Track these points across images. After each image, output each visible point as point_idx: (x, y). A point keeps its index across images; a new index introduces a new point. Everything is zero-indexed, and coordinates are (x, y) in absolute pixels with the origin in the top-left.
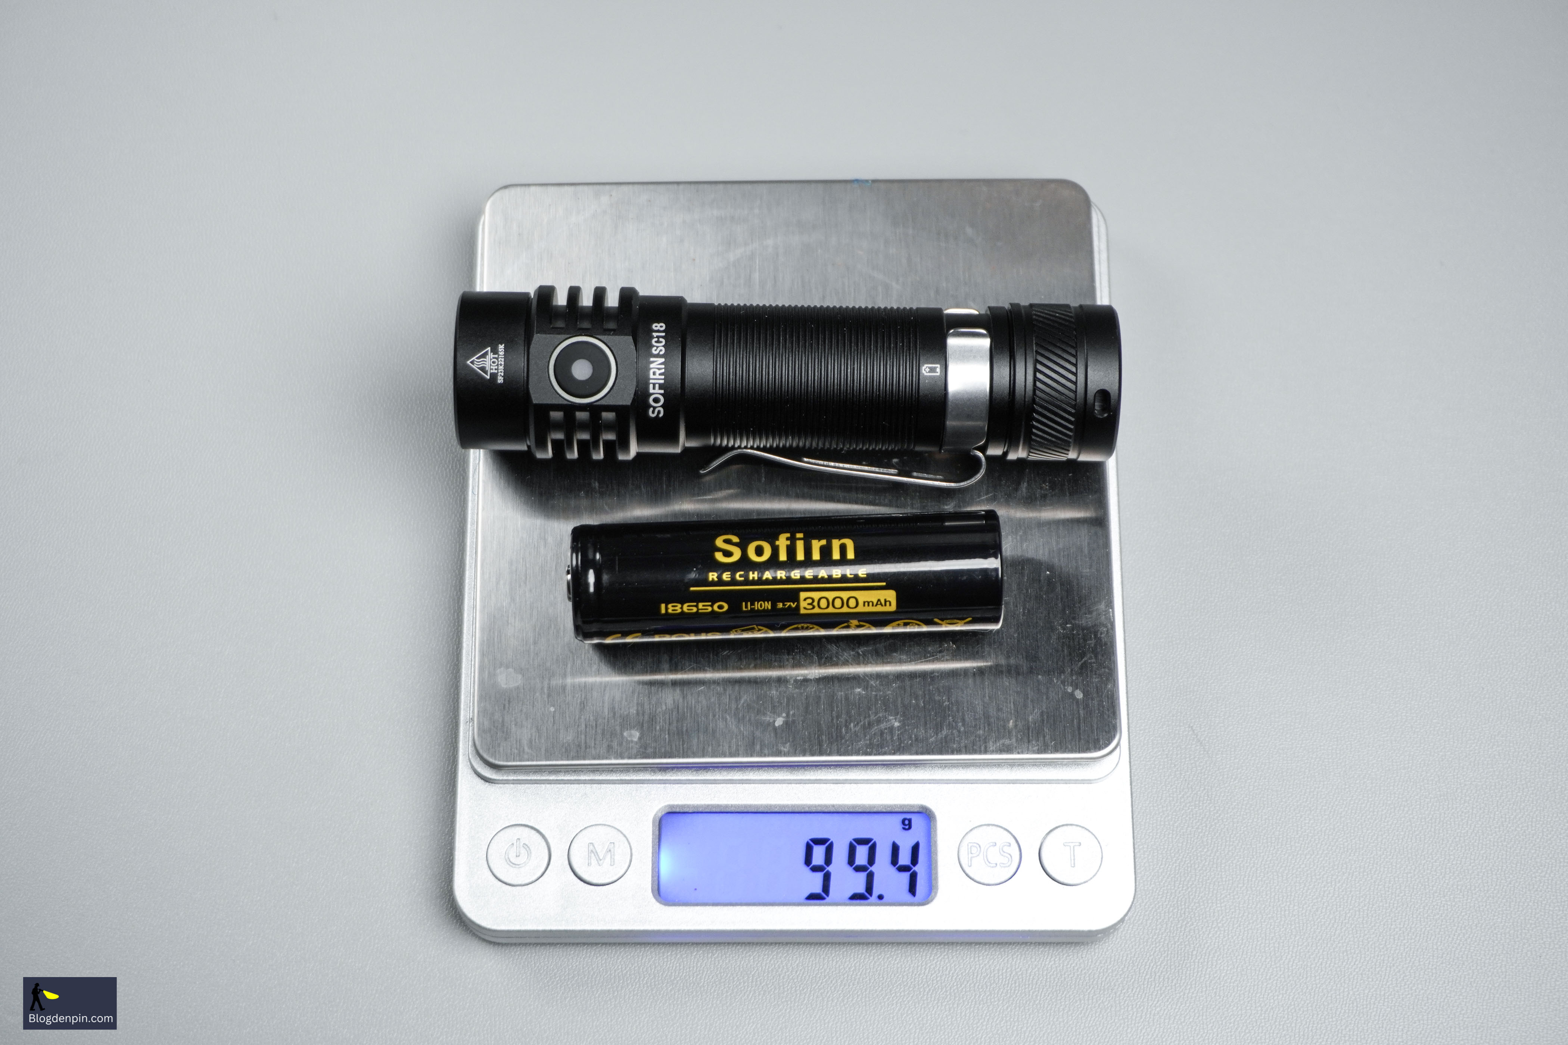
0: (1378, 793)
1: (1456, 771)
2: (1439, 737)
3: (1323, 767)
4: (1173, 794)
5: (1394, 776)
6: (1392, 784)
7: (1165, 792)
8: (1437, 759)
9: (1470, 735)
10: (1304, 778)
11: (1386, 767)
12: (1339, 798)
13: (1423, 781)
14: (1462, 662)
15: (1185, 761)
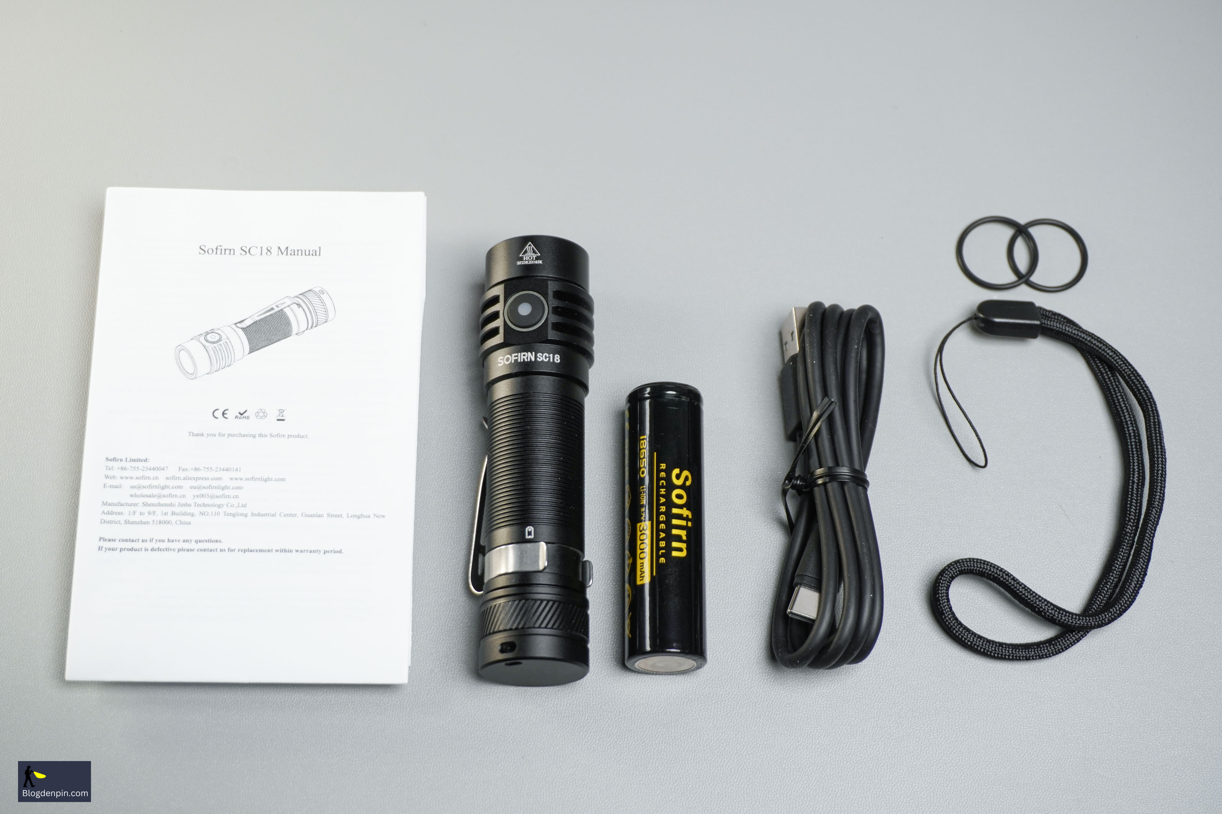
0: (855, 736)
1: (910, 720)
2: (898, 695)
3: (817, 717)
4: (711, 737)
5: (867, 723)
6: (865, 730)
7: (705, 736)
8: (897, 711)
9: (921, 694)
10: (803, 725)
11: (861, 717)
12: (827, 740)
13: (887, 727)
14: (916, 641)
15: (720, 713)
